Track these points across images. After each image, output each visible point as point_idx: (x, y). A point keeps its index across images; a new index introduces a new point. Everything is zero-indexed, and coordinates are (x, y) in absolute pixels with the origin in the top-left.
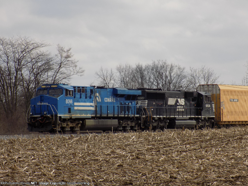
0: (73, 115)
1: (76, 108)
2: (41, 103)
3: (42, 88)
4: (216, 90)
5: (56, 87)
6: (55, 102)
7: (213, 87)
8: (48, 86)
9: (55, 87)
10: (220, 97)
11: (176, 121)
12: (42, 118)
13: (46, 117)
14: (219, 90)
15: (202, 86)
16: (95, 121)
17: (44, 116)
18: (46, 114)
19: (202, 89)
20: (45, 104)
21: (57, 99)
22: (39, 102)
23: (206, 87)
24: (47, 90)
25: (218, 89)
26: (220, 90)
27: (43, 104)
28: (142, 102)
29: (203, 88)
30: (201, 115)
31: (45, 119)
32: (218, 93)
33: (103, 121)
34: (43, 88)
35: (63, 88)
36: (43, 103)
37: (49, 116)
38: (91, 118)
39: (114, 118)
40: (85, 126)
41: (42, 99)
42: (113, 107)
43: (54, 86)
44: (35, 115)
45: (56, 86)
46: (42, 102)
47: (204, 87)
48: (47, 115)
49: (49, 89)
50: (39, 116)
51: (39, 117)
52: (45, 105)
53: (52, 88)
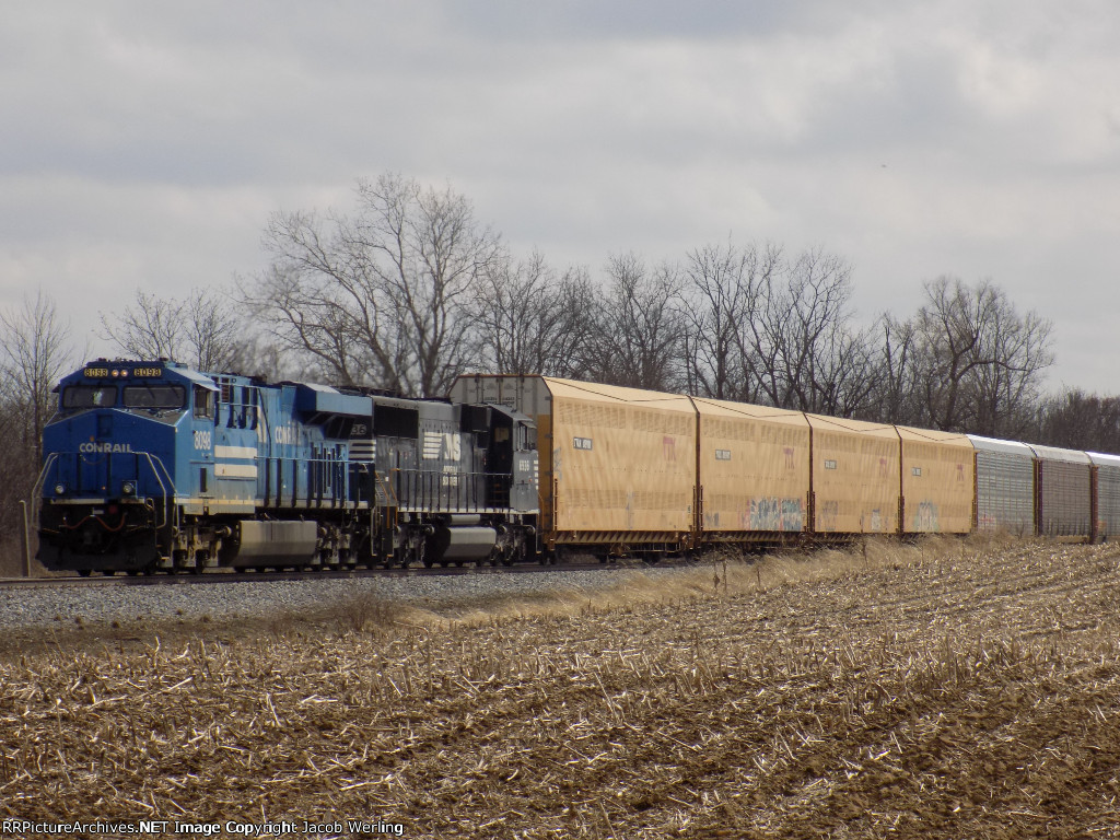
0: (211, 502)
1: (219, 469)
2: (98, 444)
3: (88, 378)
4: (535, 400)
5: (157, 378)
6: (165, 443)
7: (522, 388)
8: (120, 371)
9: (151, 377)
10: (552, 430)
11: (452, 530)
12: (113, 510)
13: (129, 507)
14: (547, 398)
15: (473, 380)
16: (262, 526)
17: (124, 501)
18: (132, 493)
19: (472, 391)
20: (117, 448)
21: (174, 428)
22: (92, 439)
23: (491, 387)
24: (114, 389)
25: (542, 394)
26: (552, 401)
27: (107, 448)
28: (355, 445)
29: (477, 388)
30: (507, 505)
31: (126, 514)
32: (543, 410)
33: (282, 525)
34: (93, 378)
35: (188, 380)
36: (110, 445)
37: (143, 501)
38: (253, 511)
39: (308, 514)
40: (238, 547)
41: (104, 427)
42: (291, 464)
43: (148, 372)
44: (79, 496)
45: (154, 372)
46: (104, 442)
47: (480, 385)
48: (135, 499)
49: (126, 383)
50: (101, 501)
51: (98, 507)
52: (118, 454)
53: (139, 378)
